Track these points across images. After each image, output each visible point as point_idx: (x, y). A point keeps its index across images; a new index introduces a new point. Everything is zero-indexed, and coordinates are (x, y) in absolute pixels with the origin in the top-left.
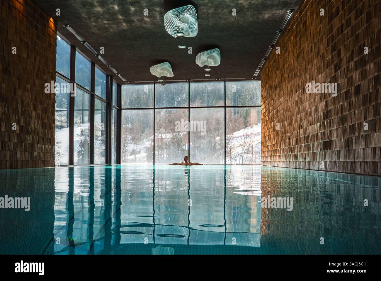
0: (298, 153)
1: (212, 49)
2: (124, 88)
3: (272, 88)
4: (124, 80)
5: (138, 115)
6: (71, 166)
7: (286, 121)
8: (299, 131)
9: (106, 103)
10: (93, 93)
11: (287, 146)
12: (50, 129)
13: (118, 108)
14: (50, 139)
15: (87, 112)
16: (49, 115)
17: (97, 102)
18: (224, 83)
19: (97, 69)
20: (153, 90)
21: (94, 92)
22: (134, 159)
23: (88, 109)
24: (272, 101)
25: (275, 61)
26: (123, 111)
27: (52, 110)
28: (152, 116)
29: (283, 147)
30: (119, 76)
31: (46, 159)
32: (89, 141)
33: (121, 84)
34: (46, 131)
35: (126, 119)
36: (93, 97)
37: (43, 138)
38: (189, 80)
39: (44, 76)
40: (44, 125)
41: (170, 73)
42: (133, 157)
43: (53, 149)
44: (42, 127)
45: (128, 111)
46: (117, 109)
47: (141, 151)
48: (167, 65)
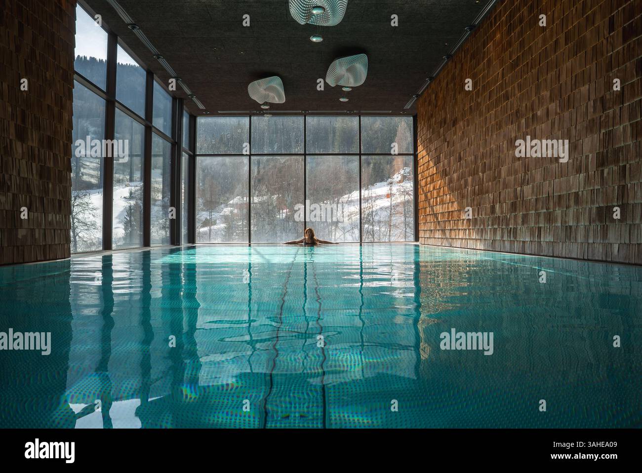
0: (519, 227)
1: (356, 54)
2: (201, 121)
3: (445, 123)
4: (201, 107)
5: (224, 164)
6: (107, 253)
7: (483, 173)
8: (519, 189)
9: (172, 144)
10: (150, 124)
11: (486, 214)
12: (61, 182)
13: (191, 153)
14: (60, 201)
15: (139, 158)
16: (57, 153)
17: (156, 140)
18: (358, 117)
19: (157, 84)
20: (249, 127)
21: (151, 122)
22: (208, 232)
23: (139, 153)
24: (446, 143)
25: (454, 78)
26: (198, 159)
27: (64, 145)
28: (246, 168)
29: (476, 217)
30: (194, 99)
31: (49, 242)
32: (142, 207)
33: (195, 115)
34: (50, 186)
35: (203, 171)
36: (149, 130)
37: (42, 199)
38: (305, 111)
39: (45, 73)
40: (44, 173)
41: (279, 96)
42: (206, 229)
43: (66, 223)
44: (41, 177)
45: (208, 158)
46: (190, 156)
47: (218, 221)
48: (276, 82)
